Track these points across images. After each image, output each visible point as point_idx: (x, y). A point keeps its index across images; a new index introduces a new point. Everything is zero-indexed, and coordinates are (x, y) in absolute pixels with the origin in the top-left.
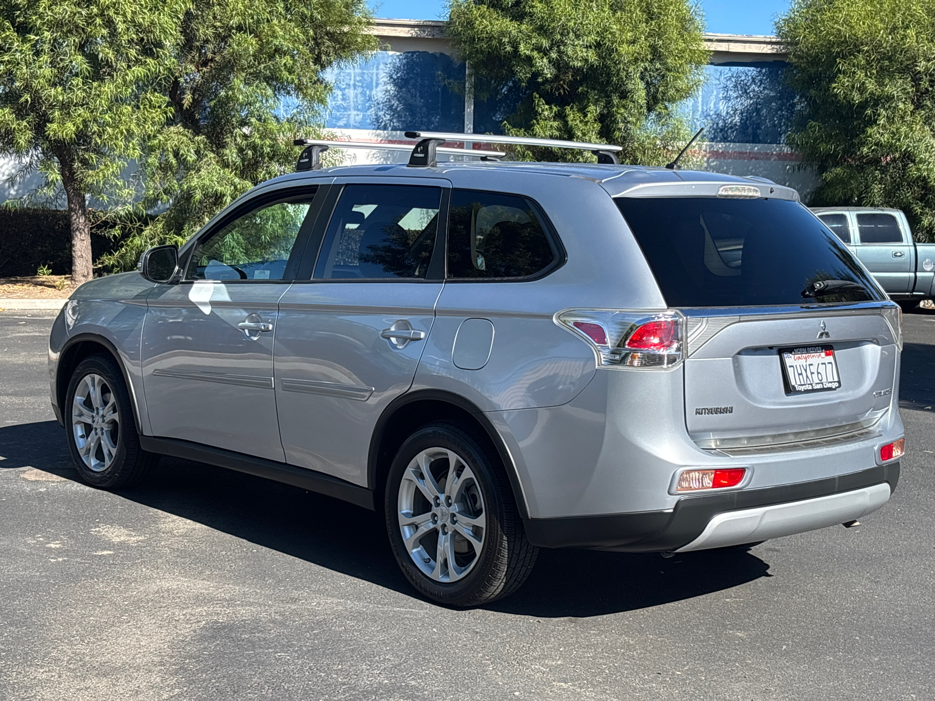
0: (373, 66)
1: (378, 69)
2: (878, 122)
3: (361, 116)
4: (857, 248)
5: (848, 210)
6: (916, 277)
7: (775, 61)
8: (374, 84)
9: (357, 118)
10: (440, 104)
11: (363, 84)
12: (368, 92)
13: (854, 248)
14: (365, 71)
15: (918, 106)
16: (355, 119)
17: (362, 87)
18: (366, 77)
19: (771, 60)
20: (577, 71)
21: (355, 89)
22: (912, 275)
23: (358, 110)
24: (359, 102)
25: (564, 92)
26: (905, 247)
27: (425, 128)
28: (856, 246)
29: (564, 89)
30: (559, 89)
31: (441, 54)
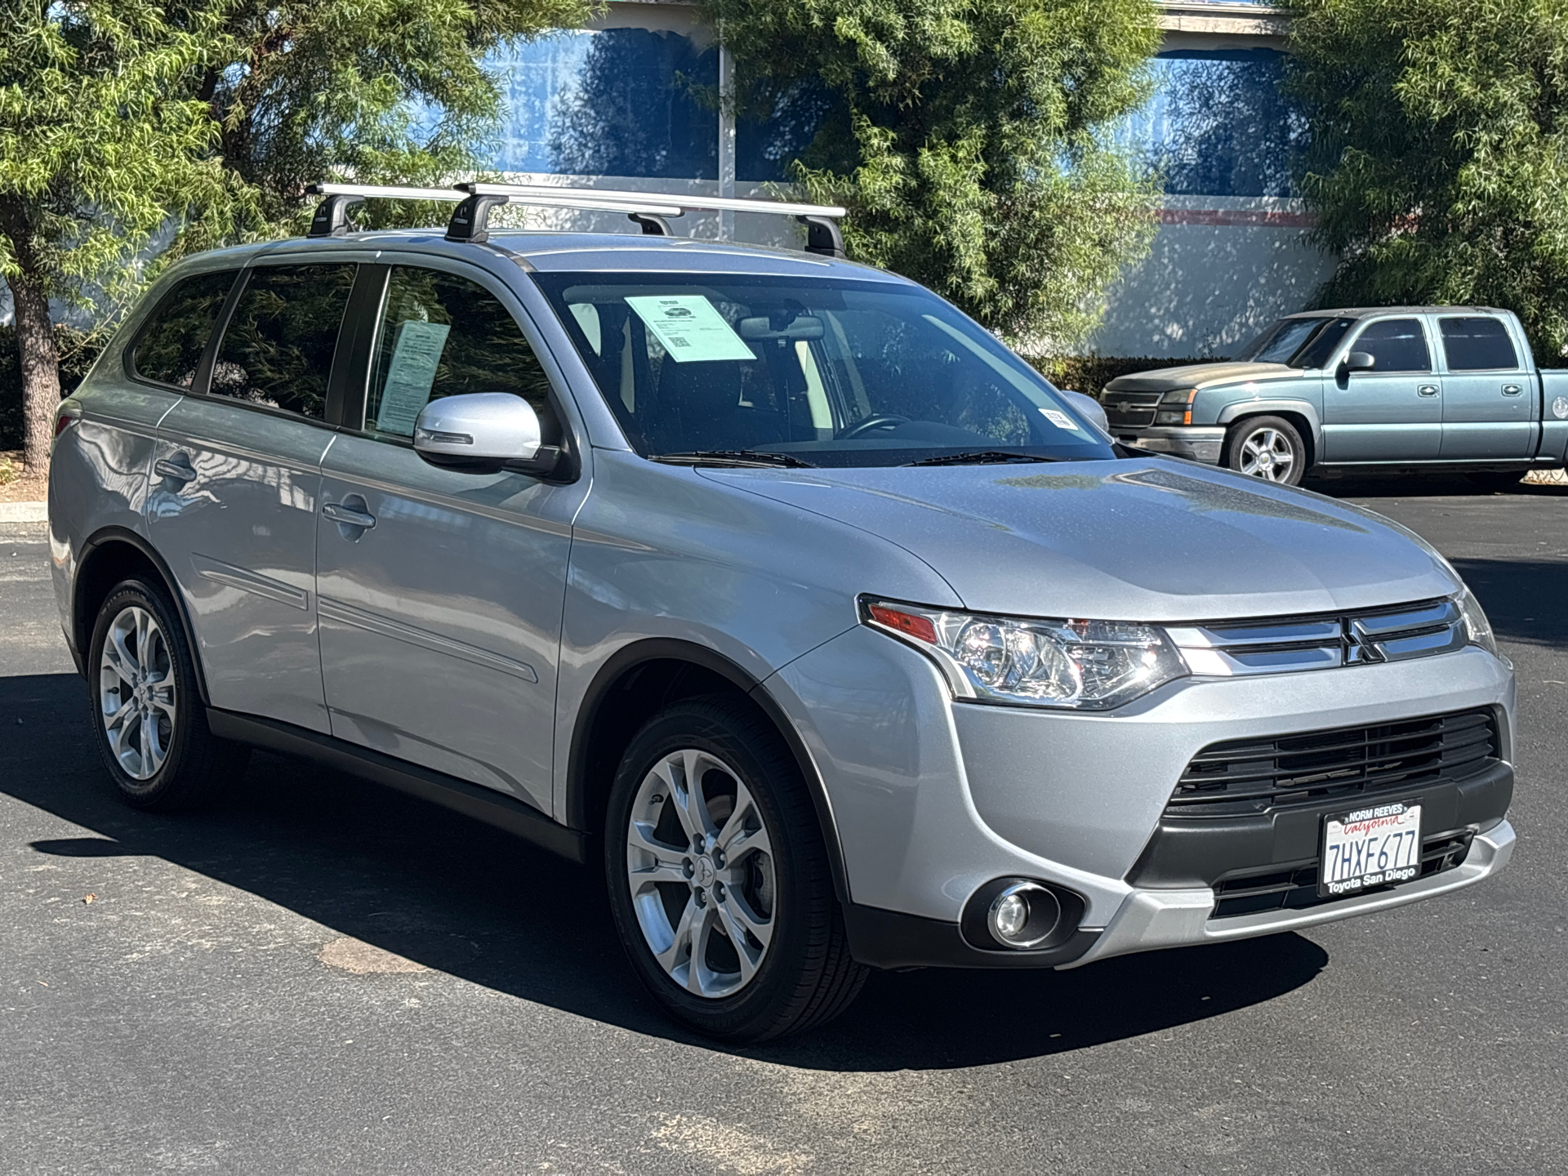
0: (546, 55)
1: (554, 60)
2: (1476, 155)
3: (526, 148)
4: (1443, 379)
5: (1423, 312)
6: (1541, 428)
7: (1255, 48)
8: (549, 89)
9: (518, 151)
10: (669, 126)
11: (528, 88)
12: (537, 103)
13: (1438, 379)
14: (531, 65)
15: (1547, 127)
16: (515, 153)
17: (526, 93)
18: (533, 75)
19: (1248, 46)
20: (939, 62)
21: (513, 97)
22: (1535, 425)
23: (520, 136)
24: (522, 122)
25: (914, 102)
26: (1523, 376)
27: (643, 170)
28: (1440, 376)
29: (913, 98)
30: (904, 98)
31: (671, 33)
